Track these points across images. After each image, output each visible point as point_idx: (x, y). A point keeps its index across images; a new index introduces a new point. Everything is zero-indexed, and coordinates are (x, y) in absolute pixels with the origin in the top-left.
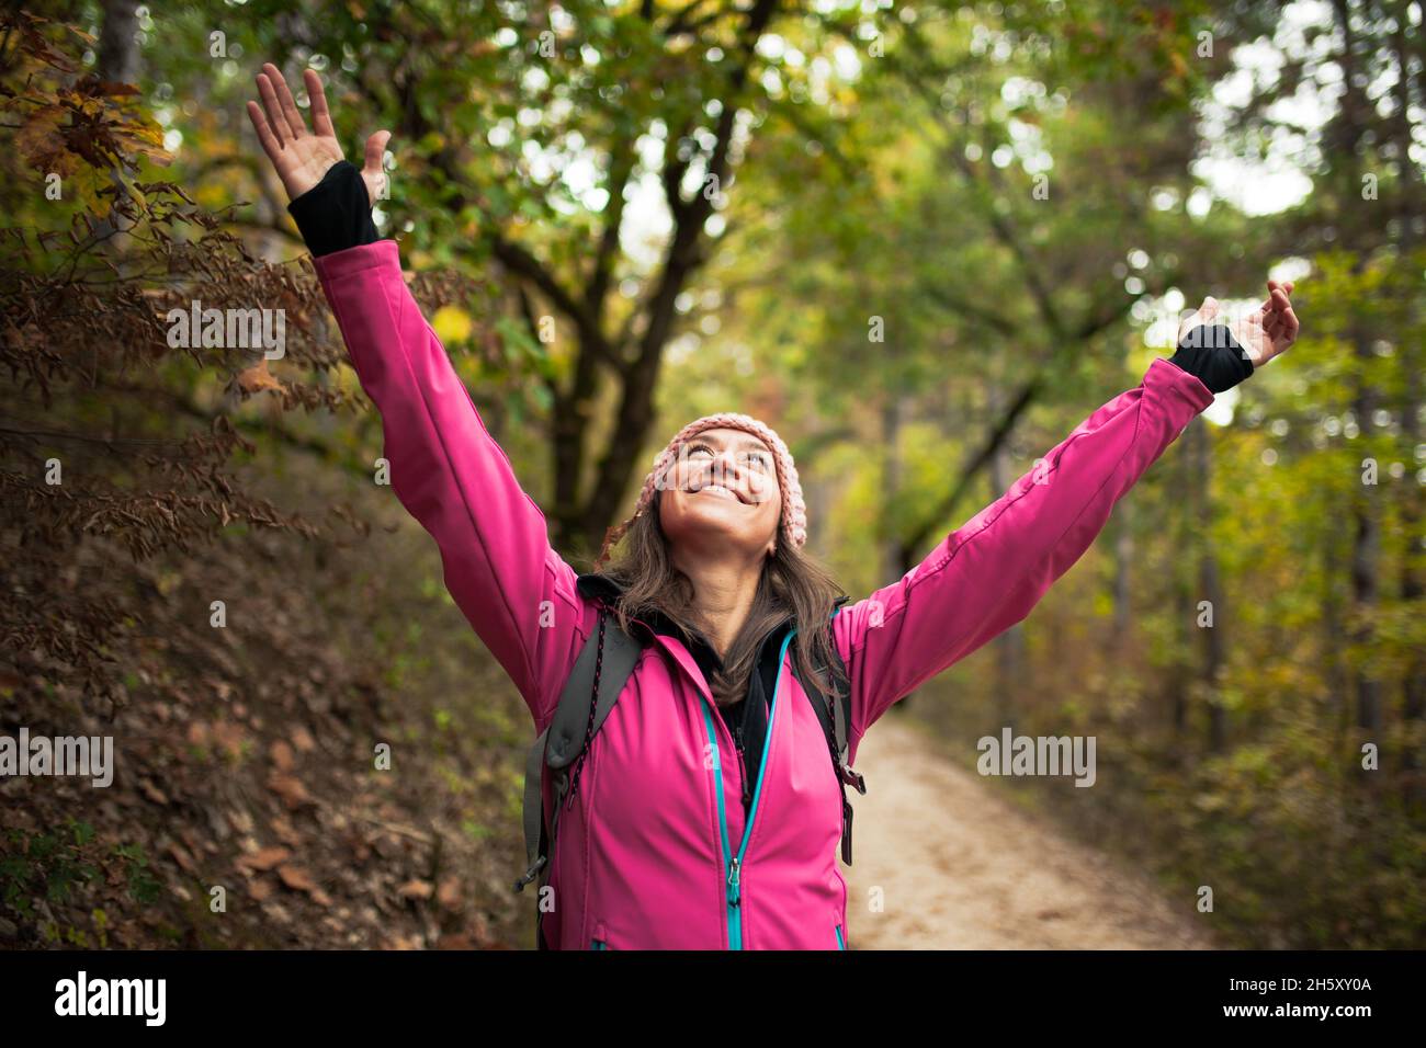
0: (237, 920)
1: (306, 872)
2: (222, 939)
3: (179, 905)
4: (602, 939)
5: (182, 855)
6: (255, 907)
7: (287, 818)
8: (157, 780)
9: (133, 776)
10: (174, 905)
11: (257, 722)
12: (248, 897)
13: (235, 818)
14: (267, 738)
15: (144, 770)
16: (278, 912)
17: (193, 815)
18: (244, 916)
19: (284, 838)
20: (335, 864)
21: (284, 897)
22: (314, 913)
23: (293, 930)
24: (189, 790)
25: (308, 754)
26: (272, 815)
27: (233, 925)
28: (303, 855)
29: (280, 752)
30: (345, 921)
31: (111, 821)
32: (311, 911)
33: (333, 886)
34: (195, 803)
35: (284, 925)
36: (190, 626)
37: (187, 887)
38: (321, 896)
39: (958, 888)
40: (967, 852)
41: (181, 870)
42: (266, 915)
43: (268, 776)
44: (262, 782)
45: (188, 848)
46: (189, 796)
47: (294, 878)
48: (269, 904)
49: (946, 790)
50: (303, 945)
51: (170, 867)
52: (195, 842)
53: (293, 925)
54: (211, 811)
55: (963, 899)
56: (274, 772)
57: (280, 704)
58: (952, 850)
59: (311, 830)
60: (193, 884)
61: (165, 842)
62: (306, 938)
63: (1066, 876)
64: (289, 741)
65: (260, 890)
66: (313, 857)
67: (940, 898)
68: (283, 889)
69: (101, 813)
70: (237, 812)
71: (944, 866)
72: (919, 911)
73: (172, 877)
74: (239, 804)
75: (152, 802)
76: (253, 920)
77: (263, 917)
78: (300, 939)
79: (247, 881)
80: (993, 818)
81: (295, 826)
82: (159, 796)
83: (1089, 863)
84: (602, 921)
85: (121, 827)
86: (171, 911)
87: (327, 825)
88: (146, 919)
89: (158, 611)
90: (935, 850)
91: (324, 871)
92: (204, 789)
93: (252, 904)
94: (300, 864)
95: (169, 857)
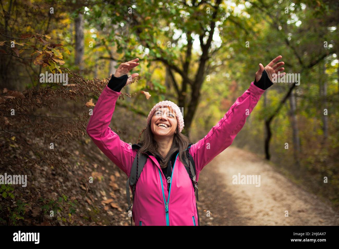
0: (101, 215)
1: (117, 204)
2: (97, 219)
3: (88, 212)
4: (141, 221)
5: (89, 201)
6: (105, 212)
7: (113, 192)
8: (84, 185)
9: (79, 184)
10: (87, 212)
11: (107, 171)
12: (104, 210)
13: (101, 192)
14: (109, 175)
15: (81, 183)
16: (111, 213)
17: (92, 192)
18: (103, 214)
19: (112, 197)
20: (123, 202)
21: (112, 210)
22: (118, 213)
23: (113, 217)
24: (91, 187)
25: (119, 178)
26: (110, 192)
27: (100, 216)
28: (116, 200)
29: (112, 178)
30: (125, 215)
31: (74, 194)
32: (118, 212)
33: (123, 207)
34: (93, 189)
35: (112, 216)
36: (93, 150)
37: (90, 208)
38: (120, 209)
39: (277, 204)
40: (282, 195)
41: (89, 204)
42: (108, 213)
43: (109, 183)
44: (108, 184)
45: (91, 199)
46: (92, 188)
47: (114, 205)
48: (109, 211)
49: (277, 180)
50: (116, 220)
51: (86, 204)
52: (93, 198)
53: (114, 216)
54: (96, 191)
55: (279, 207)
56: (111, 182)
57: (112, 167)
58: (277, 195)
59: (119, 195)
60: (91, 207)
61: (86, 198)
62: (116, 218)
63: (306, 201)
64: (114, 175)
65: (106, 208)
66: (119, 201)
67: (273, 207)
68: (112, 208)
69: (72, 192)
70: (102, 191)
71: (275, 199)
72: (267, 210)
73: (87, 206)
74: (102, 189)
75: (83, 190)
76: (105, 215)
77: (107, 214)
78: (115, 219)
79: (104, 206)
80: (289, 187)
81: (115, 194)
82: (84, 188)
83: (313, 198)
84: (141, 217)
85: (76, 195)
86: (86, 213)
87: (122, 194)
88: (81, 215)
89: (86, 147)
90: (273, 195)
91: (121, 204)
92: (95, 186)
93: (105, 211)
94: (116, 202)
95: (86, 202)
